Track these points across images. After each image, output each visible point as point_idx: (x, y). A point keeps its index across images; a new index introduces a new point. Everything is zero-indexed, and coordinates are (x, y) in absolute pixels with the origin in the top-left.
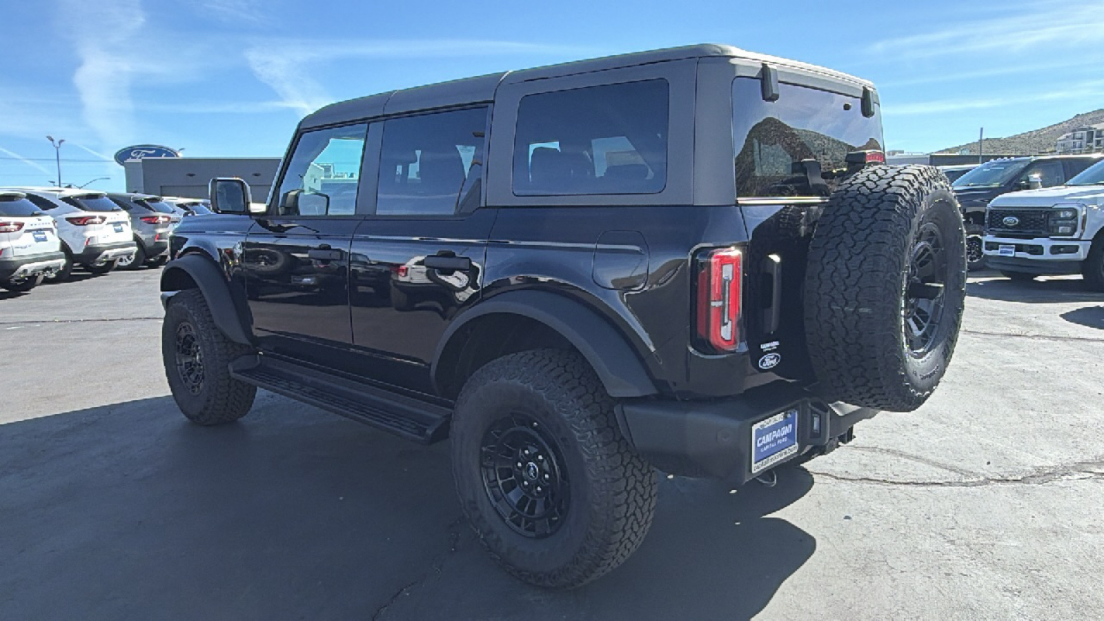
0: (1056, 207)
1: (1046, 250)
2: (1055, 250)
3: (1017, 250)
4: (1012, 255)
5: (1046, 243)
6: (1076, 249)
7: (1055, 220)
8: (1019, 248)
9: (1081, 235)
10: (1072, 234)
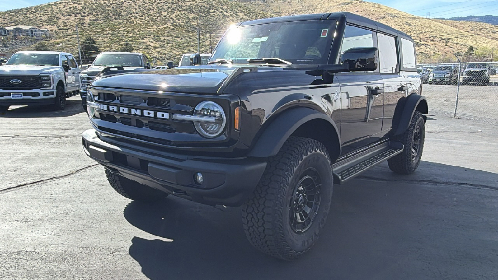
0: (40, 75)
1: (41, 94)
2: (45, 94)
3: (24, 95)
4: (22, 98)
5: (41, 91)
6: (52, 93)
7: (41, 81)
8: (25, 94)
9: (53, 87)
10: (50, 87)
